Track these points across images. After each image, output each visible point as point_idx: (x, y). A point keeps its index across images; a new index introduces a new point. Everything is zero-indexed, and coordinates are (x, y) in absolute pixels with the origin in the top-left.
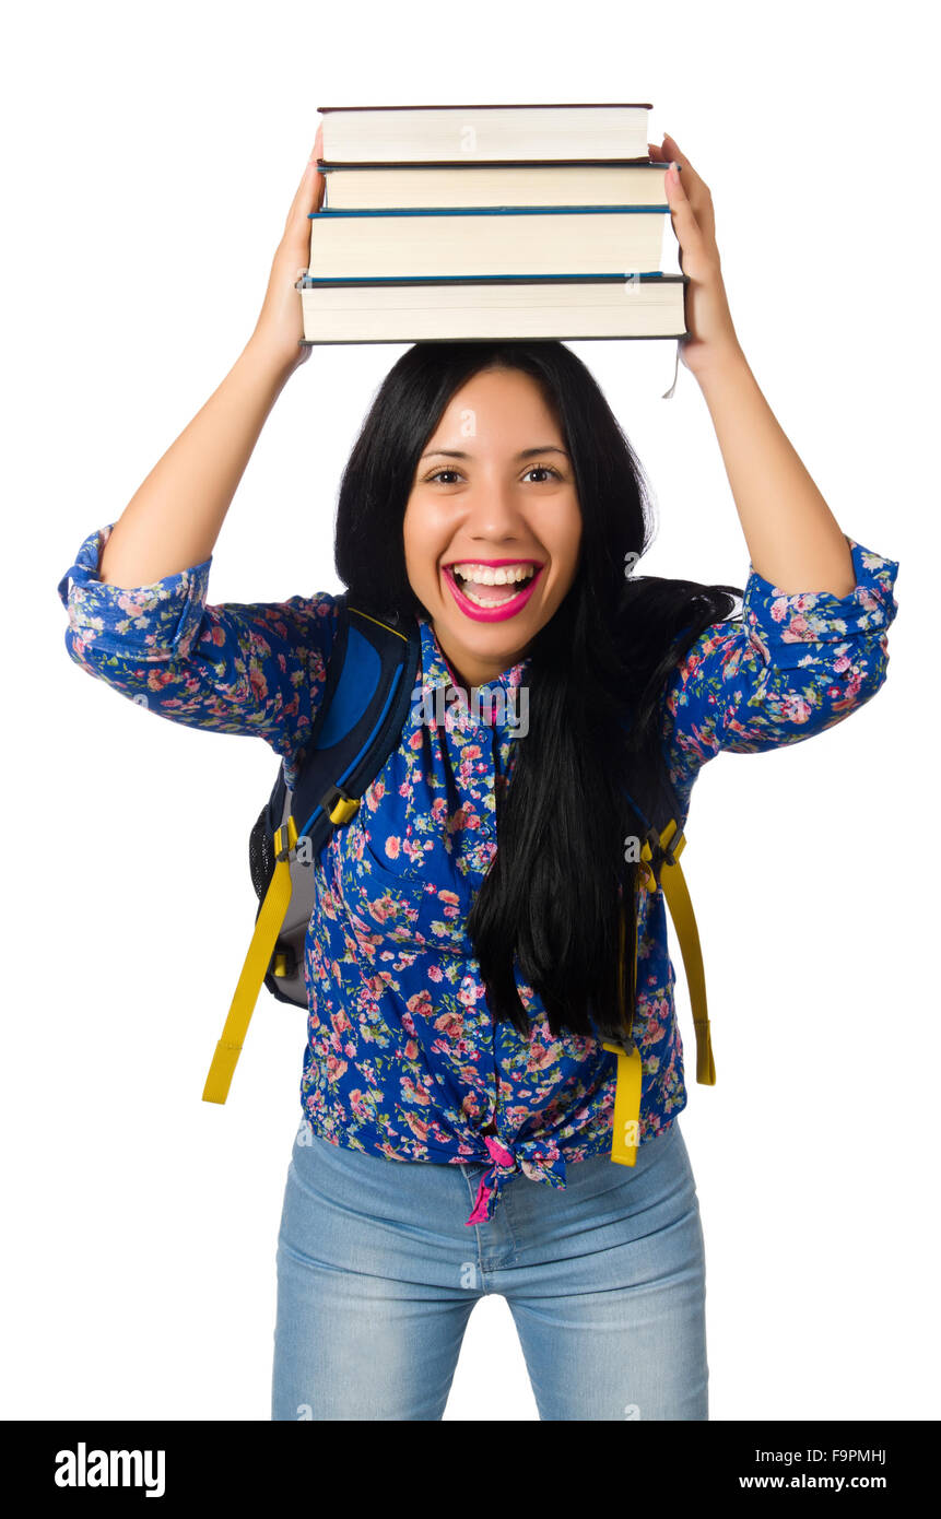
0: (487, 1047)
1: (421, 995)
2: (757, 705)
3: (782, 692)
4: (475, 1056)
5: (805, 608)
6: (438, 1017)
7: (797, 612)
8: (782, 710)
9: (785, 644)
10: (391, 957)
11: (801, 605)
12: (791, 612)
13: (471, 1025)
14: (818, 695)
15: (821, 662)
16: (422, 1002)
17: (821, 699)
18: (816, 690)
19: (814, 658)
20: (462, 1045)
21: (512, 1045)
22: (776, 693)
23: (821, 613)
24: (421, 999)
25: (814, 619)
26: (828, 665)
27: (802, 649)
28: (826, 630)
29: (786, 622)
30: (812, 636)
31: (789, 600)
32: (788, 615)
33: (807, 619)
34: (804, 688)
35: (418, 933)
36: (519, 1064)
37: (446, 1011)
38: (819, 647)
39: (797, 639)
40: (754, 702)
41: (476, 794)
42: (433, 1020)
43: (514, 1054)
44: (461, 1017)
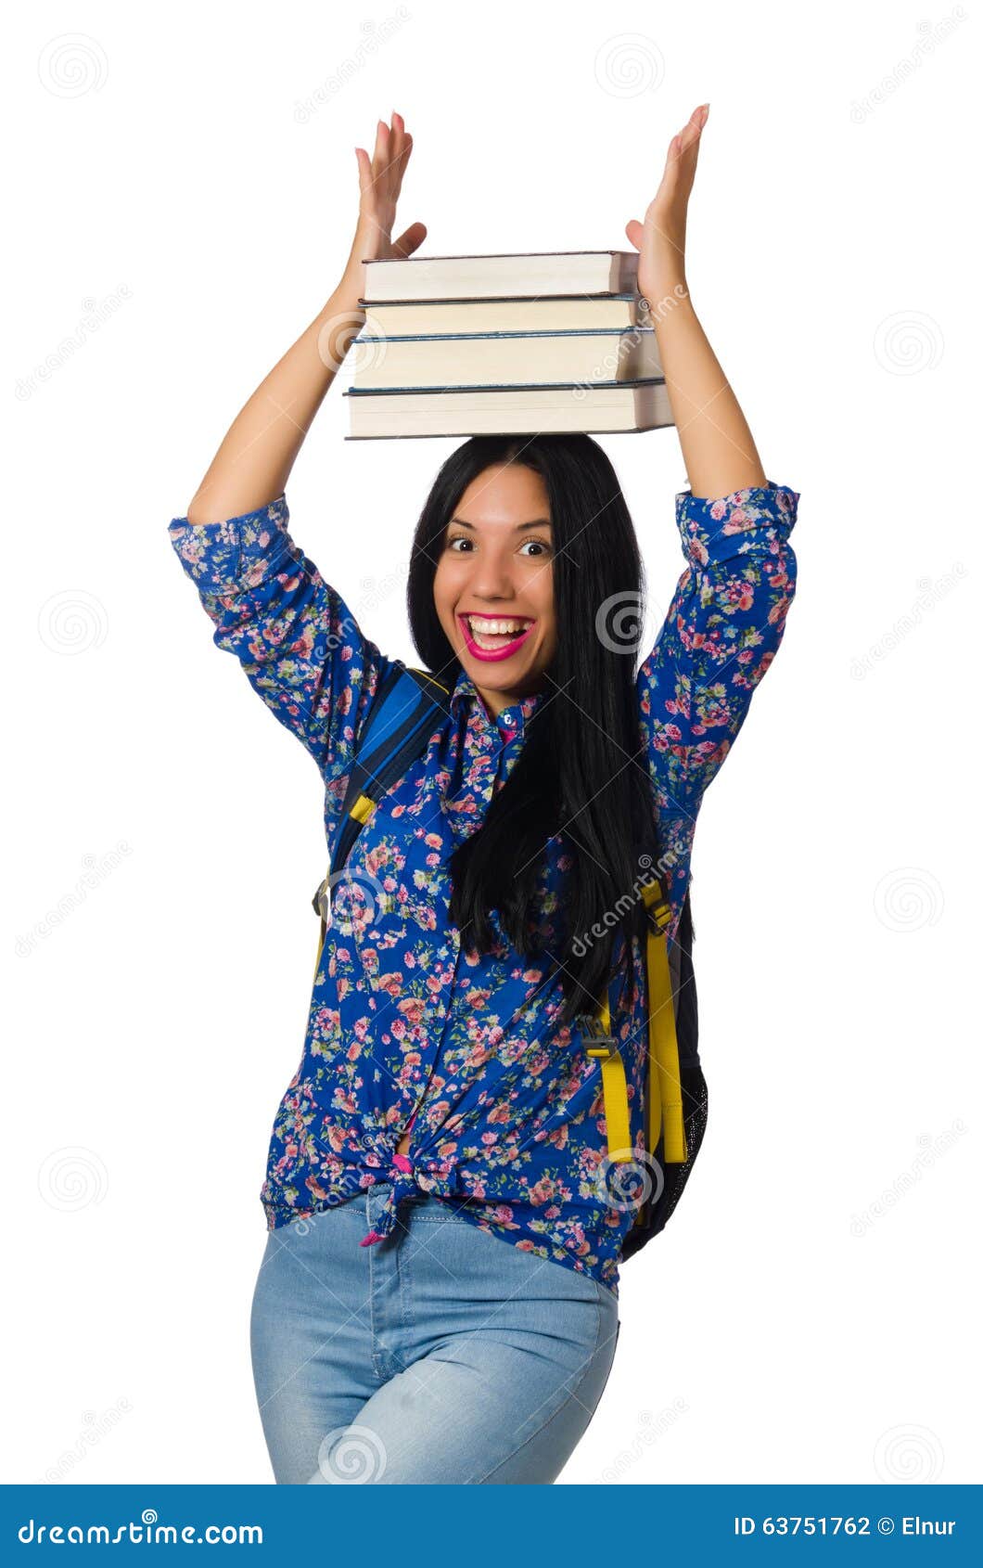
0: (436, 1037)
1: (394, 975)
2: (709, 603)
3: (726, 581)
4: (424, 1043)
5: (742, 502)
6: (403, 999)
7: (735, 507)
8: (730, 598)
9: (728, 537)
10: (378, 936)
11: (738, 500)
12: (731, 507)
13: (429, 1014)
14: (756, 572)
15: (759, 546)
16: (393, 982)
17: (759, 575)
18: (753, 569)
19: (751, 544)
20: (418, 1031)
21: (459, 1038)
22: (721, 584)
23: (755, 504)
24: (393, 979)
25: (751, 509)
26: (764, 548)
27: (740, 538)
28: (760, 516)
29: (726, 518)
30: (750, 523)
31: (726, 499)
32: (728, 511)
33: (745, 509)
34: (743, 571)
35: (403, 886)
36: (459, 1057)
37: (411, 996)
38: (754, 533)
39: (737, 529)
40: (706, 602)
41: (477, 789)
42: (398, 1000)
43: (458, 1047)
44: (423, 1004)
